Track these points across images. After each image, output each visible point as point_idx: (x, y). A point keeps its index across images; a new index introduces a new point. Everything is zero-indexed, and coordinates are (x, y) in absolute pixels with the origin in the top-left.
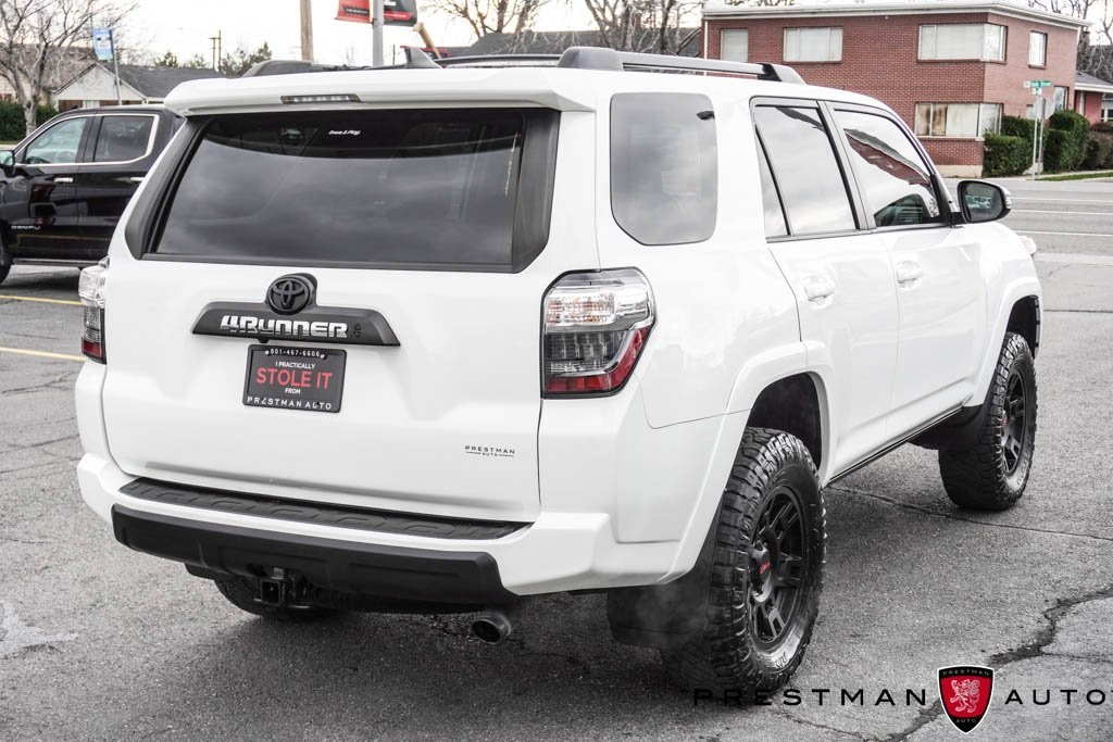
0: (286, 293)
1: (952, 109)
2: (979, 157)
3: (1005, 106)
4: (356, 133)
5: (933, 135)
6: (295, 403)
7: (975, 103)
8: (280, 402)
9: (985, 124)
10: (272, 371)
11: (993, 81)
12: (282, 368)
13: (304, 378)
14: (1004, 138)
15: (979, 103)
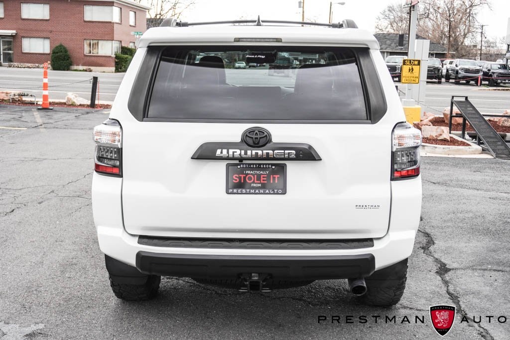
0: (257, 137)
1: (101, 43)
2: (114, 64)
3: (122, 42)
4: (263, 57)
5: (93, 53)
6: (259, 191)
7: (110, 40)
8: (250, 191)
9: (115, 50)
10: (242, 176)
11: (118, 32)
12: (248, 174)
13: (262, 179)
14: (123, 55)
15: (112, 40)
